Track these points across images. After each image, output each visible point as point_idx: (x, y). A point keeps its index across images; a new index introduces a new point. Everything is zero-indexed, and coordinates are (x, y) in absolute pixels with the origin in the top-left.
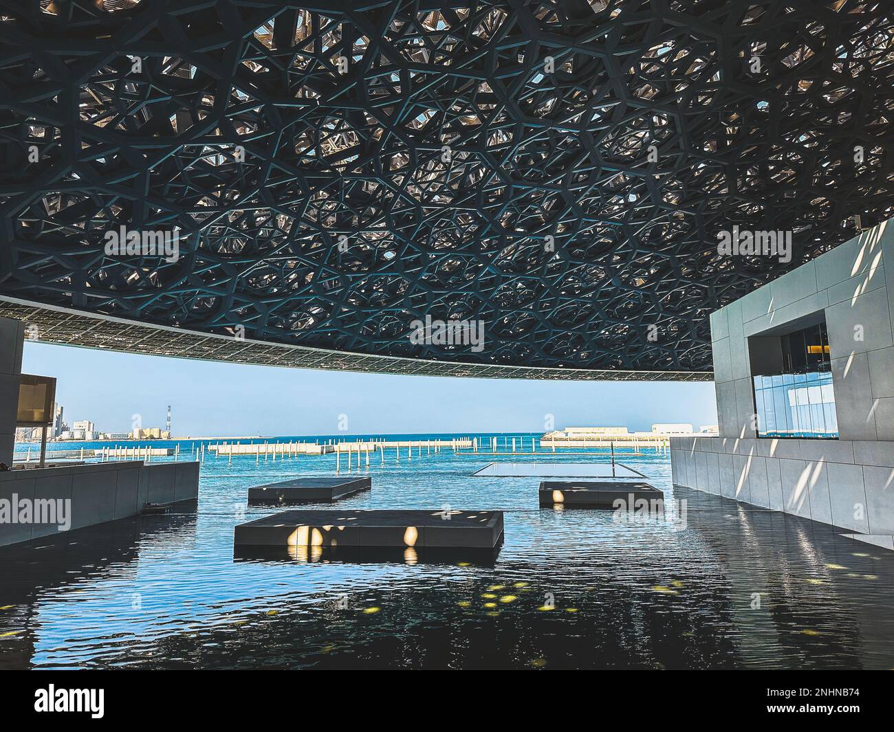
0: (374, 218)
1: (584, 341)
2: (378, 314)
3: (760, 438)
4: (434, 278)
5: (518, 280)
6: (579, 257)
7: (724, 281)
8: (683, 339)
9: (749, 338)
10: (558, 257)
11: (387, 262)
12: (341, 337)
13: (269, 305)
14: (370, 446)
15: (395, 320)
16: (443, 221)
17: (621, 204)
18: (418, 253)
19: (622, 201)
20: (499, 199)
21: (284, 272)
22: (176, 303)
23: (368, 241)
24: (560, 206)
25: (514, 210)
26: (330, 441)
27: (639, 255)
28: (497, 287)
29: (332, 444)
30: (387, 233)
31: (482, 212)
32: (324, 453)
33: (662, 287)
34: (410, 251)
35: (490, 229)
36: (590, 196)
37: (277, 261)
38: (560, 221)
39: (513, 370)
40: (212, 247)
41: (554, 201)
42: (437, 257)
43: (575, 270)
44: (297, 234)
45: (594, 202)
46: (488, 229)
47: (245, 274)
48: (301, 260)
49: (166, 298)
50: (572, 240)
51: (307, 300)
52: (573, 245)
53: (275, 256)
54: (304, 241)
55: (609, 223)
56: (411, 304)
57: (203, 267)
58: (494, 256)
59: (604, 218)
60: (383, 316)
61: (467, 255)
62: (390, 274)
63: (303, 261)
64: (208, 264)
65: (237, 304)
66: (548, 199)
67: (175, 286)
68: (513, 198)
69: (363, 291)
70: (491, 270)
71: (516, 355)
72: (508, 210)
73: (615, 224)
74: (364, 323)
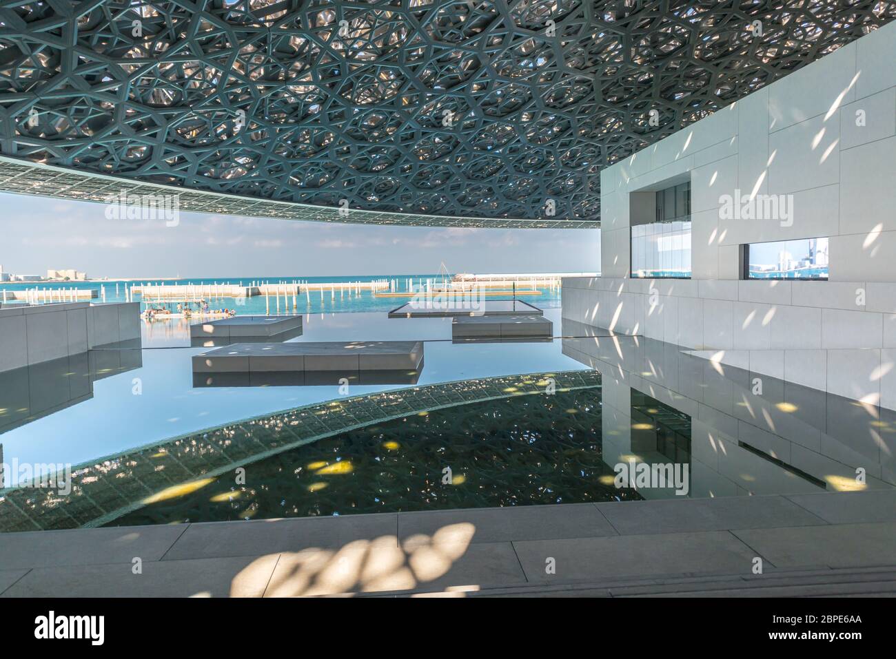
0: (301, 72)
1: (494, 193)
2: (304, 165)
3: (634, 278)
4: (357, 131)
5: (436, 136)
6: (493, 115)
7: (616, 140)
8: (577, 191)
9: (631, 193)
10: (473, 114)
11: (312, 115)
12: (269, 186)
13: (198, 155)
14: (292, 287)
15: (320, 170)
16: (366, 77)
17: (531, 68)
18: (342, 107)
19: (531, 65)
20: (421, 57)
21: (213, 123)
22: (107, 152)
23: (294, 94)
24: (476, 67)
25: (434, 69)
26: (254, 282)
27: (545, 115)
28: (417, 141)
29: (256, 284)
30: (311, 87)
31: (404, 69)
32: (250, 294)
33: (563, 145)
34: (335, 105)
35: (412, 85)
36: (503, 58)
37: (205, 113)
38: (476, 81)
39: (430, 218)
40: (142, 97)
41: (470, 63)
42: (361, 111)
43: (487, 128)
44: (225, 86)
45: (507, 64)
46: (409, 86)
47: (174, 124)
48: (229, 112)
49: (96, 147)
50: (486, 99)
51: (236, 150)
52: (485, 104)
53: (206, 107)
54: (232, 93)
55: (519, 85)
56: (335, 155)
57: (134, 117)
58: (415, 111)
59: (516, 79)
60: (309, 167)
61: (389, 110)
62: (316, 127)
63: (231, 113)
64: (138, 114)
65: (167, 153)
66: (465, 60)
67: (107, 134)
68: (433, 57)
69: (289, 142)
70: (411, 125)
71: (433, 205)
72: (427, 68)
73: (524, 85)
74: (291, 173)
